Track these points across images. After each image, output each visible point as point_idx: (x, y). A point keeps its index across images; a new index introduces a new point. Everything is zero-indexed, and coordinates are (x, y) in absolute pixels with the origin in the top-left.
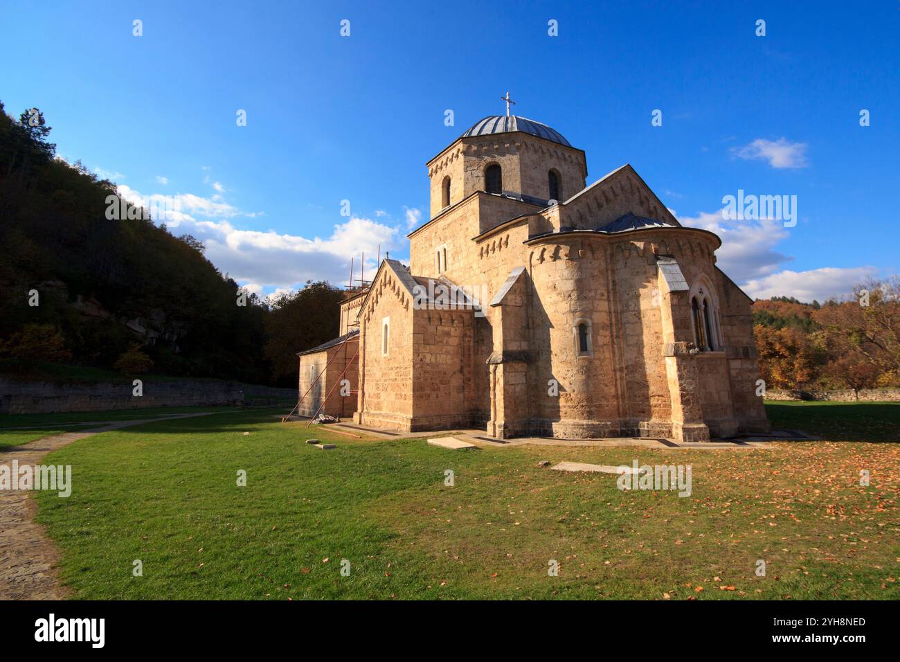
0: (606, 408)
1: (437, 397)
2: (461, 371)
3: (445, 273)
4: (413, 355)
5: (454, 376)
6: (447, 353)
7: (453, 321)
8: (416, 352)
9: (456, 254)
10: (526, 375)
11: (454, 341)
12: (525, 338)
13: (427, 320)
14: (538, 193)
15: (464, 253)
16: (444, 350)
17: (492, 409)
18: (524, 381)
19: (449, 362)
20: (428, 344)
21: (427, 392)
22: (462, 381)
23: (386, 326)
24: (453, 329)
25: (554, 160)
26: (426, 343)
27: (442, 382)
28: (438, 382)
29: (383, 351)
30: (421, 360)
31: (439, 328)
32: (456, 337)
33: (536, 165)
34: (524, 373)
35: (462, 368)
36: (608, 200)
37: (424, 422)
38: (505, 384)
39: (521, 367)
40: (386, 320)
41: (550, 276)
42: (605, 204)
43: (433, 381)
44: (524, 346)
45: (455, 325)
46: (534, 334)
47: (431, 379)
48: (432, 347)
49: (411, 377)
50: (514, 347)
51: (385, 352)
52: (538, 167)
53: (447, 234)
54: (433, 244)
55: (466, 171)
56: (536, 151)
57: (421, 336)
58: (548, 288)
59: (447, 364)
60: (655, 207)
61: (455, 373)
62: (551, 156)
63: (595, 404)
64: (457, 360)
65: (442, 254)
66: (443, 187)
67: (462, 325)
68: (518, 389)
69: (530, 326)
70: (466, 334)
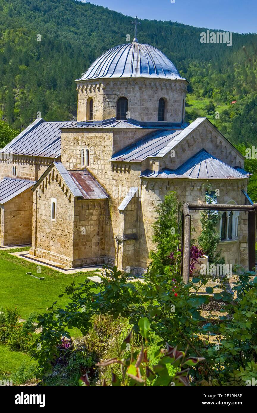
1: (85, 249)
2: (98, 234)
3: (88, 167)
4: (74, 227)
5: (94, 237)
6: (91, 225)
7: (95, 206)
8: (75, 226)
9: (96, 159)
10: (134, 246)
11: (95, 218)
12: (135, 226)
13: (81, 207)
14: (151, 118)
15: (102, 162)
16: (89, 223)
17: (116, 261)
18: (133, 249)
19: (92, 229)
20: (81, 221)
21: (80, 246)
22: (98, 239)
23: (54, 204)
24: (94, 211)
25: (164, 91)
26: (80, 220)
27: (88, 241)
28: (85, 241)
29: (51, 217)
30: (78, 230)
31: (87, 211)
32: (96, 215)
34: (133, 245)
35: (98, 232)
36: (189, 146)
37: (78, 263)
38: (124, 251)
39: (132, 242)
40: (54, 200)
41: (150, 197)
42: (187, 148)
43: (83, 241)
44: (134, 231)
45: (96, 209)
46: (140, 225)
47: (82, 239)
48: (83, 222)
49: (73, 238)
50: (129, 232)
51: (54, 218)
52: (152, 99)
53: (90, 143)
54: (80, 144)
55: (104, 101)
56: (152, 88)
57: (78, 217)
58: (149, 203)
59: (90, 231)
60: (221, 142)
61: (94, 235)
62: (162, 89)
64: (96, 228)
65: (86, 153)
66: (87, 103)
67: (99, 208)
68: (130, 253)
69: (138, 220)
70: (101, 213)
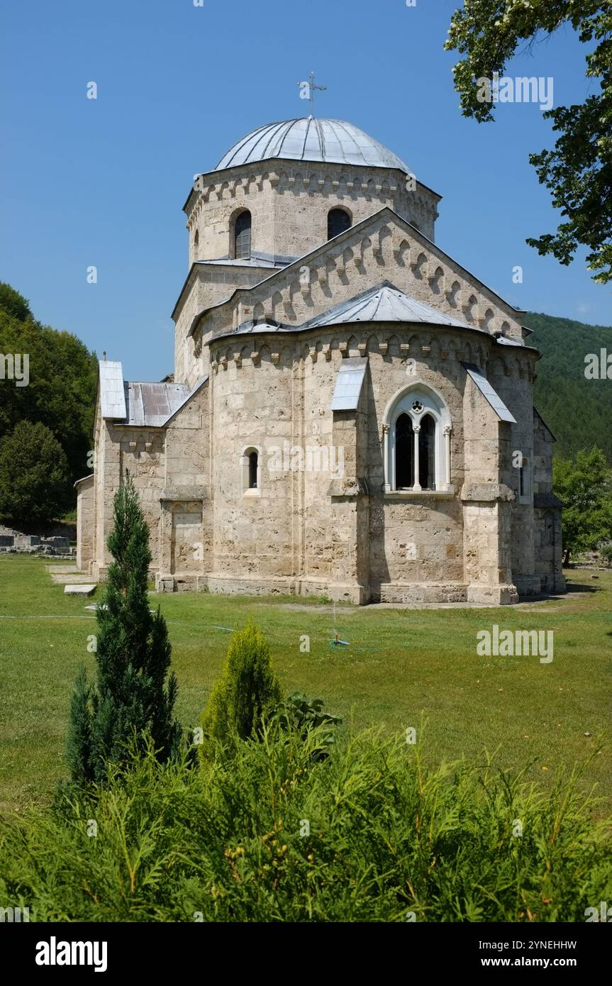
0: (272, 561)
10: (202, 517)
12: (202, 470)
14: (305, 250)
18: (198, 525)
25: (341, 191)
33: (304, 206)
34: (199, 515)
38: (166, 526)
39: (193, 507)
41: (223, 388)
44: (201, 479)
46: (212, 464)
50: (184, 481)
52: (308, 208)
58: (221, 405)
62: (334, 186)
63: (258, 555)
68: (187, 533)
69: (210, 454)
